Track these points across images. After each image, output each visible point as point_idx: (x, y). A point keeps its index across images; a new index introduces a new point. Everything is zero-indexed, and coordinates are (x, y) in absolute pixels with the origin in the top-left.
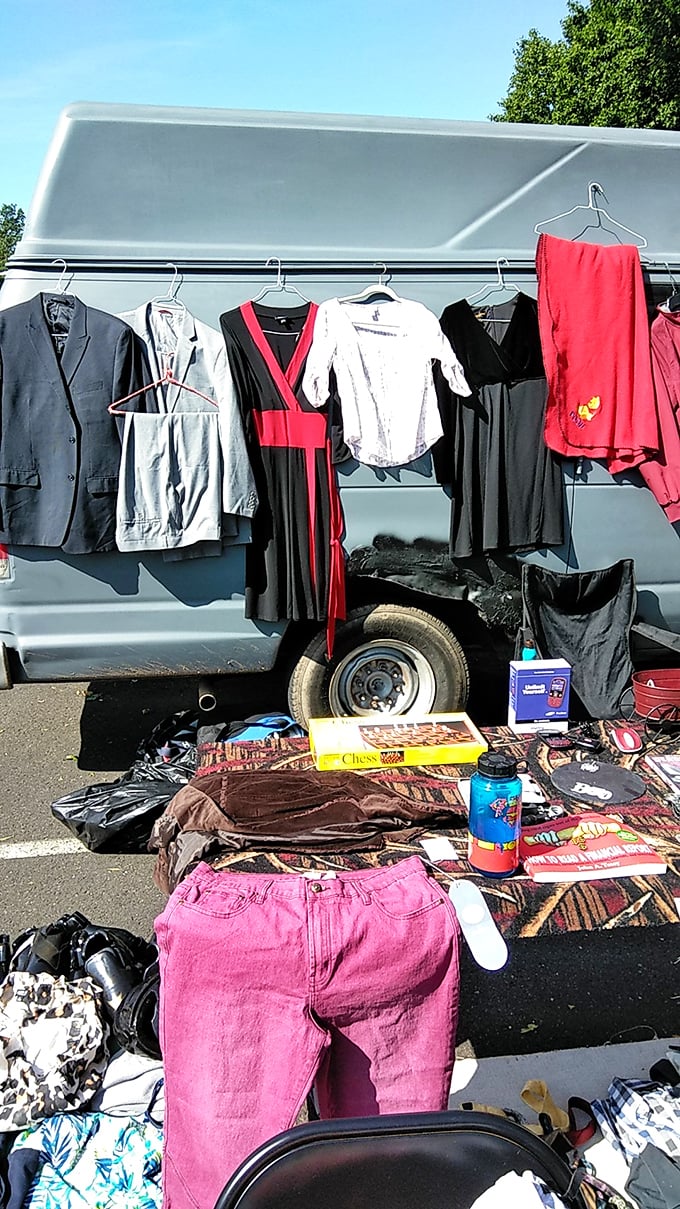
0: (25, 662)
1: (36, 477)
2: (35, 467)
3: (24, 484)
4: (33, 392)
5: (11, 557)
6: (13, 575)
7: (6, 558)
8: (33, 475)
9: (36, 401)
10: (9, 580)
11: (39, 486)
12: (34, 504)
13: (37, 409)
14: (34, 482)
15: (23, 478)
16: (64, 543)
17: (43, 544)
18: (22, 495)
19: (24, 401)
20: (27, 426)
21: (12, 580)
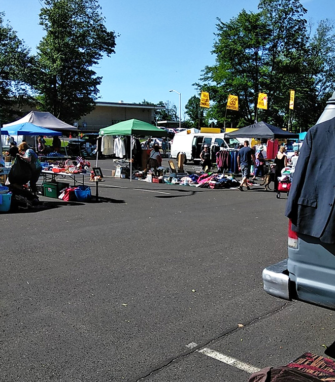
0: (298, 290)
1: (316, 203)
2: (316, 198)
3: (309, 205)
4: (323, 163)
5: (299, 239)
6: (299, 247)
7: (297, 239)
8: (315, 202)
9: (323, 167)
10: (296, 249)
11: (316, 207)
12: (313, 215)
13: (322, 170)
14: (314, 205)
15: (309, 202)
16: (320, 237)
17: (313, 235)
18: (308, 210)
19: (317, 167)
20: (316, 178)
21: (298, 250)
